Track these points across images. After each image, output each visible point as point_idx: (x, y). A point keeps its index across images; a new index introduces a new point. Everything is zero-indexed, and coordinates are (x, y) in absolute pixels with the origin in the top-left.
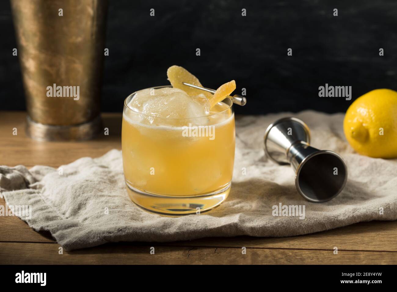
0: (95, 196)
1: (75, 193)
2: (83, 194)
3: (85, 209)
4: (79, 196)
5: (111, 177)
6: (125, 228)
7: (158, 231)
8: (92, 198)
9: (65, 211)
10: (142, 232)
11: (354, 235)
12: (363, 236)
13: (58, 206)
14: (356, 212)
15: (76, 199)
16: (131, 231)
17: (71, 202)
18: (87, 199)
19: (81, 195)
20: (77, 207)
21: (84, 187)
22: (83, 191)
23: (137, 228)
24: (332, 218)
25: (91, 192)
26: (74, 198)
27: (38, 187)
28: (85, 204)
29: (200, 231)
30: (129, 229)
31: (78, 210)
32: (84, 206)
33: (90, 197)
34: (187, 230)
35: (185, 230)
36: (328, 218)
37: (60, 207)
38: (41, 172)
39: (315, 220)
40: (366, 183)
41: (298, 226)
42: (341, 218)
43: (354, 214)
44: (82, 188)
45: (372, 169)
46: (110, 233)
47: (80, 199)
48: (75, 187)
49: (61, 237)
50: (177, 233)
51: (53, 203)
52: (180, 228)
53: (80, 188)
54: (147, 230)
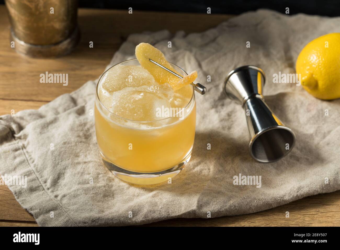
0: (72, 164)
1: (55, 161)
2: (61, 161)
3: (64, 179)
4: (58, 164)
5: (86, 131)
6: (98, 219)
7: (127, 220)
8: (70, 166)
9: (46, 179)
10: (113, 223)
11: (297, 212)
12: (304, 214)
13: (41, 171)
14: (300, 192)
15: (55, 168)
16: (103, 222)
17: (52, 171)
18: (65, 168)
19: (60, 163)
20: (56, 176)
21: (62, 153)
22: (62, 158)
23: (108, 219)
24: (279, 198)
25: (68, 160)
26: (54, 167)
27: (22, 137)
28: (64, 173)
29: (163, 218)
30: (101, 220)
31: (57, 179)
32: (63, 175)
33: (68, 166)
34: (152, 218)
35: (150, 218)
36: (275, 199)
37: (42, 172)
38: (25, 118)
39: (264, 201)
40: (312, 135)
41: (248, 208)
42: (287, 198)
43: (298, 193)
44: (61, 155)
45: (318, 116)
46: (85, 223)
47: (59, 167)
48: (54, 153)
49: (43, 223)
50: (144, 221)
51: (36, 167)
52: (146, 216)
53: (59, 155)
54: (117, 220)
